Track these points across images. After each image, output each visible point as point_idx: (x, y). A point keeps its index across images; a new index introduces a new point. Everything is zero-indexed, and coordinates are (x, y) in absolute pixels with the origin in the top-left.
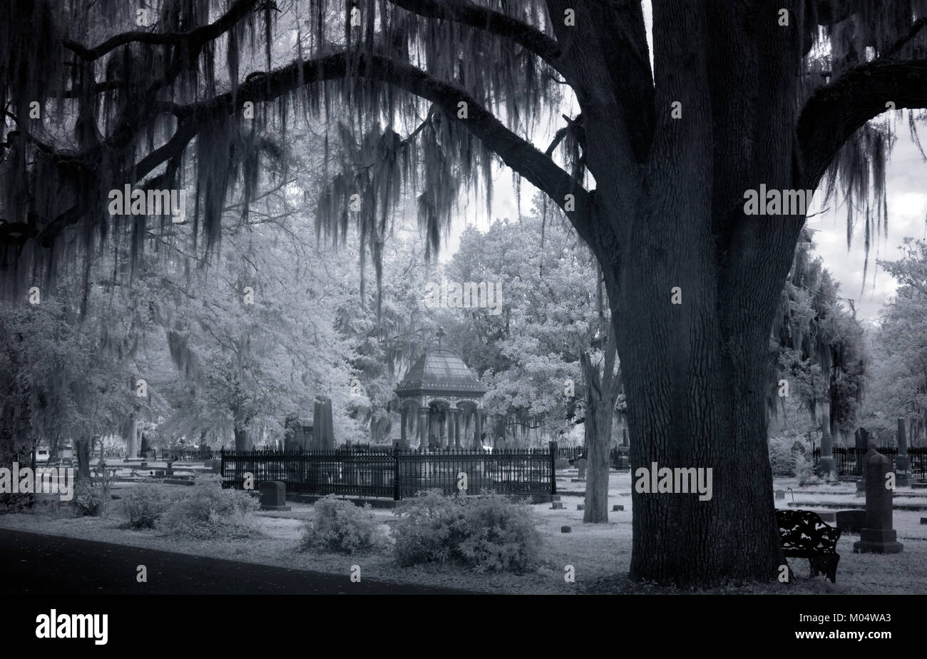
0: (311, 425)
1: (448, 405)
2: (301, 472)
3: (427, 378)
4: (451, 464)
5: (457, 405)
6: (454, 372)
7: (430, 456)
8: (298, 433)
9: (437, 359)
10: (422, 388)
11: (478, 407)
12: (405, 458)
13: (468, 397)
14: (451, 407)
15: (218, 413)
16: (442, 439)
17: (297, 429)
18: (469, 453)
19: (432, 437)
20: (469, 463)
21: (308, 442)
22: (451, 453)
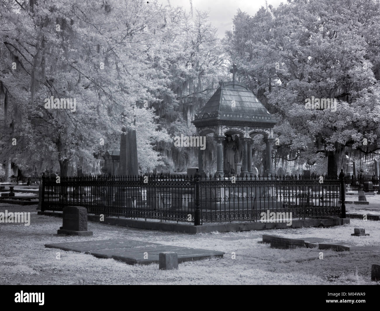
0: (118, 154)
1: (242, 134)
2: (109, 196)
3: (222, 109)
4: (245, 189)
5: (250, 134)
6: (247, 105)
7: (225, 182)
8: (107, 161)
9: (232, 93)
10: (219, 118)
11: (269, 137)
12: (206, 183)
13: (259, 127)
14: (245, 136)
15: (42, 146)
16: (236, 166)
17: (107, 158)
18: (258, 179)
19: (226, 164)
20: (262, 189)
21: (116, 169)
22: (245, 179)
